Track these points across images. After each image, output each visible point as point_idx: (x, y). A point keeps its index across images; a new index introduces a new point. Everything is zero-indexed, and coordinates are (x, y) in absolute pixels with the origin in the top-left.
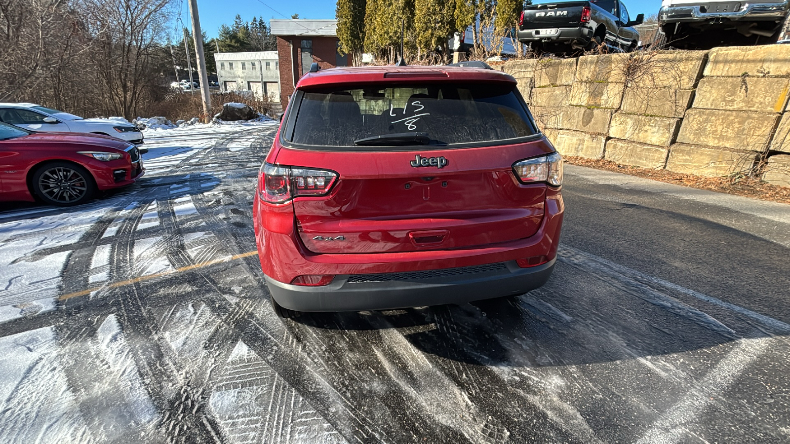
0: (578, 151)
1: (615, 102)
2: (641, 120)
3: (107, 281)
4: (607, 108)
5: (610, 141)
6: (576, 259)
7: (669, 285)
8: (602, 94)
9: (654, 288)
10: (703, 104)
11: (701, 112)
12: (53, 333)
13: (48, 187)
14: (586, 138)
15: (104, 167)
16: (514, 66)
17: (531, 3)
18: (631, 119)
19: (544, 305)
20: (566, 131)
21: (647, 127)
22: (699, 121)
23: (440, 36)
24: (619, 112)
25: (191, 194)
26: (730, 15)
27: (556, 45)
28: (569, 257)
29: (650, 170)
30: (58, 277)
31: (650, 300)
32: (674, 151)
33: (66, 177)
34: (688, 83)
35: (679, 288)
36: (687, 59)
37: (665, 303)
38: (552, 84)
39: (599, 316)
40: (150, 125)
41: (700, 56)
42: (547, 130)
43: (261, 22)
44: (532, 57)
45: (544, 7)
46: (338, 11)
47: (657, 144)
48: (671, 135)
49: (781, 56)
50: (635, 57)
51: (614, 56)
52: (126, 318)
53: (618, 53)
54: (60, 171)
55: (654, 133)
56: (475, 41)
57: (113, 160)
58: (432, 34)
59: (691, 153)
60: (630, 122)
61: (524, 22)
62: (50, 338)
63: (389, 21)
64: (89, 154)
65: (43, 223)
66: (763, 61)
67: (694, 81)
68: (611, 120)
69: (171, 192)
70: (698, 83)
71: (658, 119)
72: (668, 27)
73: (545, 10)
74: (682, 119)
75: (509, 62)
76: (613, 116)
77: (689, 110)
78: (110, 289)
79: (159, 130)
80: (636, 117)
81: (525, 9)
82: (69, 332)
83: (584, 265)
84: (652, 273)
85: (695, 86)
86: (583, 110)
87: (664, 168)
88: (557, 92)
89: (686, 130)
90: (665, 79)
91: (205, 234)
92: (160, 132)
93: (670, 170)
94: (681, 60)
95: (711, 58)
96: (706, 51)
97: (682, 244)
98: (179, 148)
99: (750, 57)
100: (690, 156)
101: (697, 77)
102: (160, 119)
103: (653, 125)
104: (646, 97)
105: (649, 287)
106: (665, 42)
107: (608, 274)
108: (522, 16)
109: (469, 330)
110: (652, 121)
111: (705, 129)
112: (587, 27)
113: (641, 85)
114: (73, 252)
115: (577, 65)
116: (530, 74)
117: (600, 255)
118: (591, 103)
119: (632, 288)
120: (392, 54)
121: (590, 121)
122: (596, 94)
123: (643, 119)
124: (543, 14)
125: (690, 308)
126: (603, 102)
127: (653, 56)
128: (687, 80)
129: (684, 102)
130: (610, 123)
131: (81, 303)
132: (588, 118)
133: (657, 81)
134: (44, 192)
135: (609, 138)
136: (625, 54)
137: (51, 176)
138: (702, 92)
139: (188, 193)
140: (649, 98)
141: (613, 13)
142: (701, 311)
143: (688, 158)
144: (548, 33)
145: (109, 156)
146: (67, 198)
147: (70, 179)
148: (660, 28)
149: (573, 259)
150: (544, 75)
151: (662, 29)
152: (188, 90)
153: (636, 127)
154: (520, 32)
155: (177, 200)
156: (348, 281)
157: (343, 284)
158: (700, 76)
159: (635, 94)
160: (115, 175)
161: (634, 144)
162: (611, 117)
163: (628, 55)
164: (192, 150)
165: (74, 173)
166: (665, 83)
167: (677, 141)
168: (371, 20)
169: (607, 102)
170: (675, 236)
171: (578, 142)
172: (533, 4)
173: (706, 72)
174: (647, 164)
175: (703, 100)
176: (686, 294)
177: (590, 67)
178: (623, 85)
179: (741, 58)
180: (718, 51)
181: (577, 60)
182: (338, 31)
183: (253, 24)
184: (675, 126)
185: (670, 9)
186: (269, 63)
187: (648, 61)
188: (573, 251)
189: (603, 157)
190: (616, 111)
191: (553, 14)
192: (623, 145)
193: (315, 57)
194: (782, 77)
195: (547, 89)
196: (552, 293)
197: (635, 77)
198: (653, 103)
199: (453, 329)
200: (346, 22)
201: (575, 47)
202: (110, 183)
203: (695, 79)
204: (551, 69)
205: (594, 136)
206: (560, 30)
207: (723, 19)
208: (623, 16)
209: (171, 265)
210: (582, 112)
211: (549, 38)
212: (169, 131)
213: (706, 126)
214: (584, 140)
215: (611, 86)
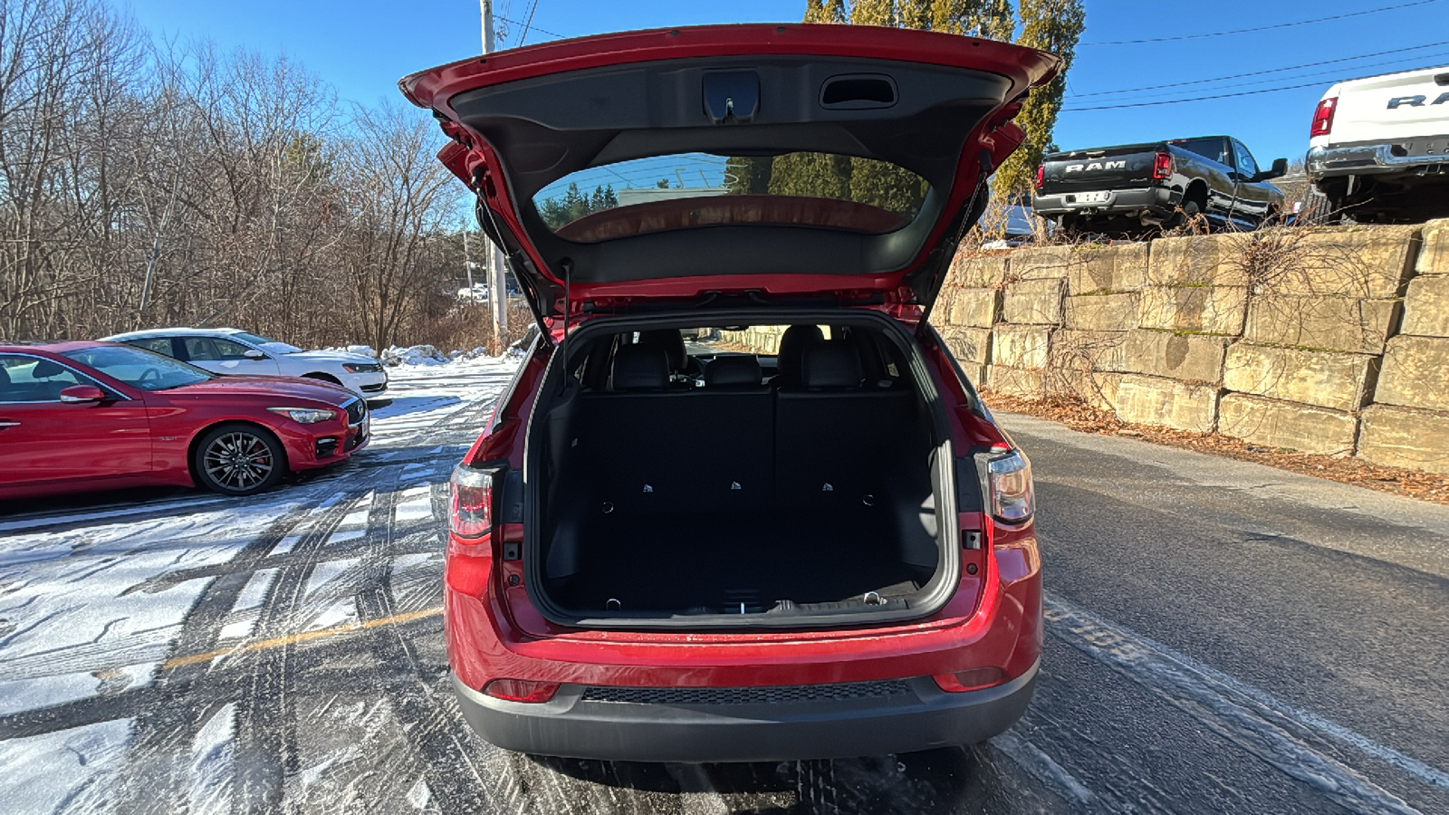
0: (1161, 415)
1: (1232, 322)
2: (1290, 358)
3: (247, 637)
4: (1216, 334)
5: (1227, 398)
6: (1123, 652)
7: (1339, 732)
8: (1203, 309)
9: (1298, 737)
10: (1422, 328)
11: (1423, 342)
12: (128, 732)
13: (218, 464)
14: (1176, 391)
15: (305, 432)
16: (1027, 259)
17: (1057, 150)
18: (1268, 355)
19: (1035, 756)
20: (1135, 377)
21: (1303, 372)
22: (1420, 361)
24: (1242, 341)
25: (433, 482)
27: (1110, 218)
28: (1109, 647)
29: (1320, 458)
30: (179, 624)
31: (1286, 768)
32: (1373, 420)
33: (244, 447)
34: (1383, 288)
35: (1364, 743)
36: (1376, 244)
37: (1322, 779)
38: (1103, 289)
39: (1154, 794)
40: (408, 358)
41: (1403, 237)
42: (1098, 374)
43: (609, 193)
44: (1061, 242)
45: (1081, 156)
47: (1331, 405)
48: (1361, 387)
50: (1264, 240)
51: (1221, 238)
52: (251, 712)
53: (1228, 232)
54: (237, 438)
55: (1321, 382)
57: (319, 422)
59: (1409, 425)
60: (1266, 363)
61: (1044, 183)
62: (121, 742)
63: (809, 187)
64: (284, 411)
65: (194, 524)
67: (1396, 283)
68: (1224, 357)
69: (404, 477)
70: (1406, 287)
71: (1327, 356)
72: (1332, 184)
73: (1083, 161)
74: (1381, 357)
75: (1020, 252)
76: (1228, 349)
77: (1395, 340)
78: (246, 653)
79: (421, 367)
80: (1278, 351)
81: (1046, 160)
82: (154, 732)
83: (1139, 669)
84: (1300, 700)
85: (1401, 292)
86: (1166, 338)
87: (1353, 454)
88: (1113, 304)
89: (1393, 379)
90: (1334, 279)
91: (430, 558)
92: (421, 370)
93: (1367, 459)
94: (1362, 245)
95: (1429, 238)
97: (1381, 633)
98: (440, 399)
100: (1408, 432)
101: (1402, 275)
102: (424, 349)
103: (1318, 367)
104: (1296, 314)
105: (1287, 734)
106: (1328, 209)
107: (1191, 694)
108: (1040, 171)
109: (861, 801)
110: (1315, 360)
111: (1436, 379)
112: (1167, 188)
113: (1283, 290)
114: (217, 578)
115: (1148, 255)
116: (1059, 272)
117: (1178, 646)
118: (1183, 324)
119: (1245, 732)
121: (1182, 359)
122: (1190, 307)
123: (1294, 355)
124: (1079, 168)
125: (1385, 797)
126: (1205, 323)
127: (1302, 237)
128: (1381, 281)
129: (1382, 322)
130: (1224, 362)
131: (194, 676)
132: (1177, 353)
133: (1316, 282)
134: (210, 471)
135: (1224, 392)
136: (1243, 234)
137: (223, 445)
138: (1417, 303)
139: (427, 480)
140: (1303, 316)
141: (1220, 159)
142: (1414, 807)
143: (1405, 435)
144: (1091, 199)
145: (313, 415)
146: (241, 483)
147: (251, 452)
148: (1314, 186)
149: (1113, 651)
150: (1086, 274)
151: (1318, 187)
152: (484, 301)
153: (1279, 371)
154: (1038, 198)
155: (407, 493)
156: (584, 698)
157: (574, 702)
158: (1410, 272)
159: (1272, 307)
160: (318, 446)
161: (1279, 404)
162: (1226, 352)
163: (1249, 236)
164: (460, 402)
165: (258, 442)
166: (1334, 288)
167: (1375, 400)
168: (779, 187)
169: (1213, 321)
170: (1364, 611)
171: (1161, 399)
172: (1061, 151)
173: (1423, 264)
174: (1313, 446)
175: (1424, 319)
176: (1378, 757)
177: (1174, 260)
178: (1246, 290)
180: (1442, 225)
181: (1149, 246)
183: (595, 196)
184: (1364, 371)
185: (1328, 152)
187: (1292, 248)
188: (1120, 633)
189: (1215, 429)
190: (1235, 341)
191: (1099, 166)
192: (1256, 407)
195: (1093, 299)
196: (1055, 729)
197: (1269, 276)
198: (1312, 325)
199: (829, 796)
201: (1146, 222)
202: (309, 460)
203: (1398, 276)
204: (1099, 262)
205: (1192, 387)
206: (1114, 193)
208: (1242, 165)
209: (357, 614)
210: (1166, 341)
211: (1093, 208)
212: (437, 369)
213: (1437, 371)
214: (1172, 396)
215: (1219, 293)
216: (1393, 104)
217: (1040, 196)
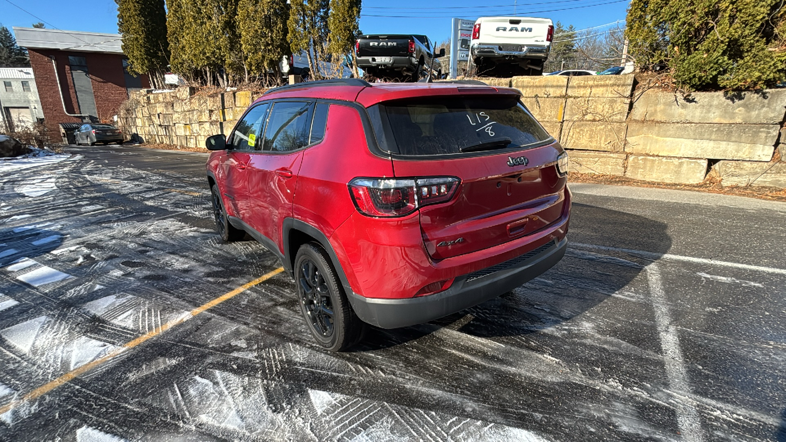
23: (271, 58)
26: (516, 53)
45: (376, 38)
46: (121, 25)
49: (555, 84)
56: (310, 65)
58: (263, 57)
61: (360, 50)
66: (545, 86)
73: (378, 40)
81: (357, 38)
91: (117, 298)
95: (514, 83)
96: (510, 79)
99: (537, 84)
108: (356, 44)
112: (414, 57)
120: (208, 75)
124: (376, 44)
142: (612, 256)
144: (383, 61)
148: (472, 60)
151: (474, 62)
154: (358, 58)
156: (467, 280)
157: (462, 284)
168: (176, 38)
172: (363, 34)
179: (532, 84)
180: (517, 78)
182: (125, 47)
185: (479, 46)
186: (10, 83)
191: (385, 44)
193: (94, 77)
194: (558, 97)
200: (137, 38)
201: (405, 73)
206: (393, 58)
207: (514, 56)
209: (108, 344)
211: (385, 65)
216: (498, 30)
217: (360, 57)
